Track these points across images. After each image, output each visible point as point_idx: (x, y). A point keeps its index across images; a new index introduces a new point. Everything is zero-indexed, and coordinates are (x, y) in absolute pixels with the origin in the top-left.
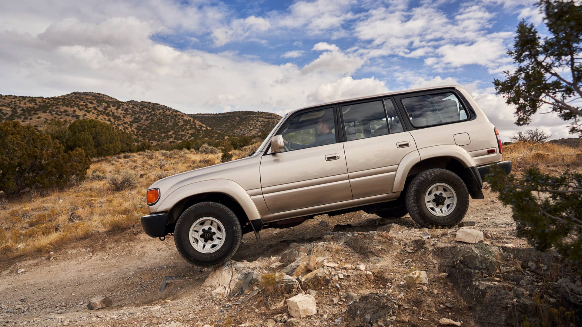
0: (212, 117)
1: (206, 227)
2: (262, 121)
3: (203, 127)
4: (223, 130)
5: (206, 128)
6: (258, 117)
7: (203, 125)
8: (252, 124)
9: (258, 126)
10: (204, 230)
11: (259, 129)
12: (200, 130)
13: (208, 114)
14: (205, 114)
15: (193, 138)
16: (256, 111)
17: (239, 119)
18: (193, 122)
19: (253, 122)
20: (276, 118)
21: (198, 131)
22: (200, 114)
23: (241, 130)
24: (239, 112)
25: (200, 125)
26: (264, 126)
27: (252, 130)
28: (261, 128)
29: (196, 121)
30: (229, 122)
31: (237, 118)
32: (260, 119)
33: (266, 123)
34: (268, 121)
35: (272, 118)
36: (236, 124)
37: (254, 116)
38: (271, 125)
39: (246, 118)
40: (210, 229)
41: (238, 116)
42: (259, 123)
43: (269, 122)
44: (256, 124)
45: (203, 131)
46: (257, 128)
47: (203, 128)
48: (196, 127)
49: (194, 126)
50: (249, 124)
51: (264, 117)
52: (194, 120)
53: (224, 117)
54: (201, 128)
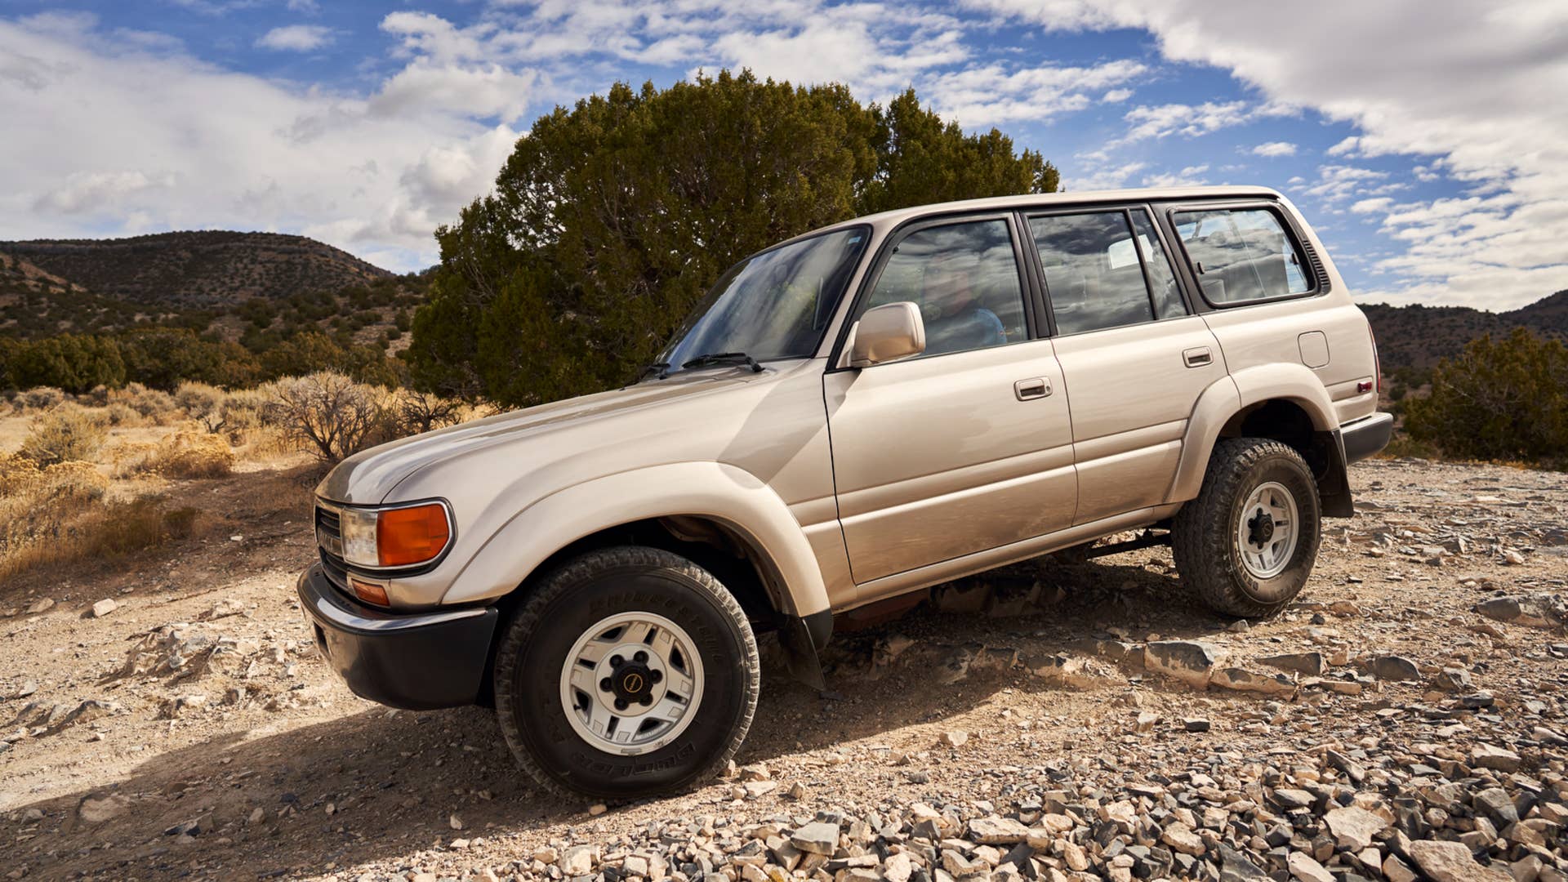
0: (92, 252)
1: (627, 649)
2: (269, 261)
3: (56, 285)
4: (138, 292)
5: (68, 288)
6: (255, 249)
7: (57, 279)
8: (237, 269)
9: (256, 276)
10: (616, 661)
11: (262, 285)
12: (39, 295)
13: (78, 242)
14: (66, 241)
15: (15, 321)
16: (246, 231)
17: (189, 255)
18: (14, 269)
19: (240, 266)
20: (315, 252)
21: (33, 298)
22: (47, 241)
23: (200, 291)
24: (189, 233)
25: (40, 280)
26: (277, 276)
27: (237, 289)
28: (268, 284)
29: (25, 266)
30: (156, 267)
31: (184, 254)
32: (263, 256)
33: (284, 266)
34: (288, 262)
35: (300, 252)
36: (181, 272)
37: (241, 247)
38: (298, 274)
39: (215, 252)
40: (641, 657)
41: (186, 248)
42: (259, 269)
43: (294, 264)
44: (251, 271)
45: (51, 297)
46: (253, 283)
47: (52, 289)
48: (26, 286)
49: (15, 283)
50: (225, 270)
51: (274, 250)
52: (16, 263)
53: (135, 250)
54: (45, 289)
